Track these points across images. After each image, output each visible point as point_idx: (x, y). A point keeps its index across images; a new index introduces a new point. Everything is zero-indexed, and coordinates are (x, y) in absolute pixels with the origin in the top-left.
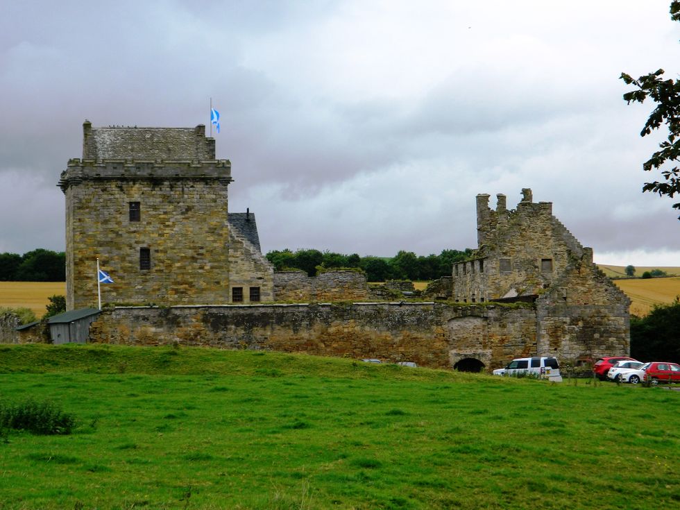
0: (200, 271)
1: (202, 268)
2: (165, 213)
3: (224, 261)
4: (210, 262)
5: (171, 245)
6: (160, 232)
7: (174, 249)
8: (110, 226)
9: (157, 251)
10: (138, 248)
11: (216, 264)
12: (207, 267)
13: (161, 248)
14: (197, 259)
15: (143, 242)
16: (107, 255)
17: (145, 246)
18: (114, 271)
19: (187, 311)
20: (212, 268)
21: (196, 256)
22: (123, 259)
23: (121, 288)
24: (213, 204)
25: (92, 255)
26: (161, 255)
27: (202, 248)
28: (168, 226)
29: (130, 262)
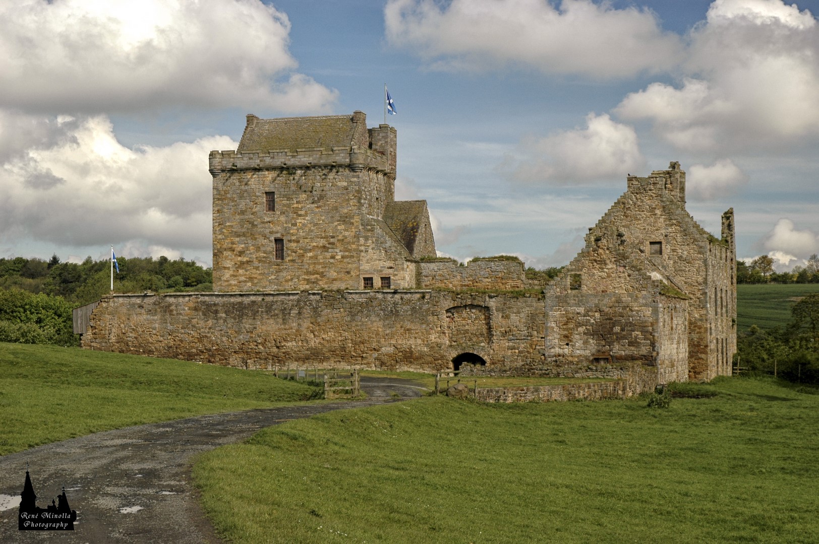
0: (332, 261)
1: (333, 257)
2: (298, 202)
3: (355, 250)
4: (341, 251)
5: (304, 234)
6: (293, 222)
7: (307, 238)
8: (246, 217)
9: (290, 241)
10: (272, 238)
11: (347, 254)
12: (338, 257)
13: (294, 238)
14: (329, 248)
15: (277, 232)
16: (243, 246)
17: (279, 235)
18: (250, 261)
19: (181, 299)
20: (343, 257)
21: (327, 245)
22: (258, 249)
23: (256, 278)
24: (345, 192)
25: (230, 245)
26: (294, 245)
27: (333, 237)
28: (300, 215)
29: (265, 252)
